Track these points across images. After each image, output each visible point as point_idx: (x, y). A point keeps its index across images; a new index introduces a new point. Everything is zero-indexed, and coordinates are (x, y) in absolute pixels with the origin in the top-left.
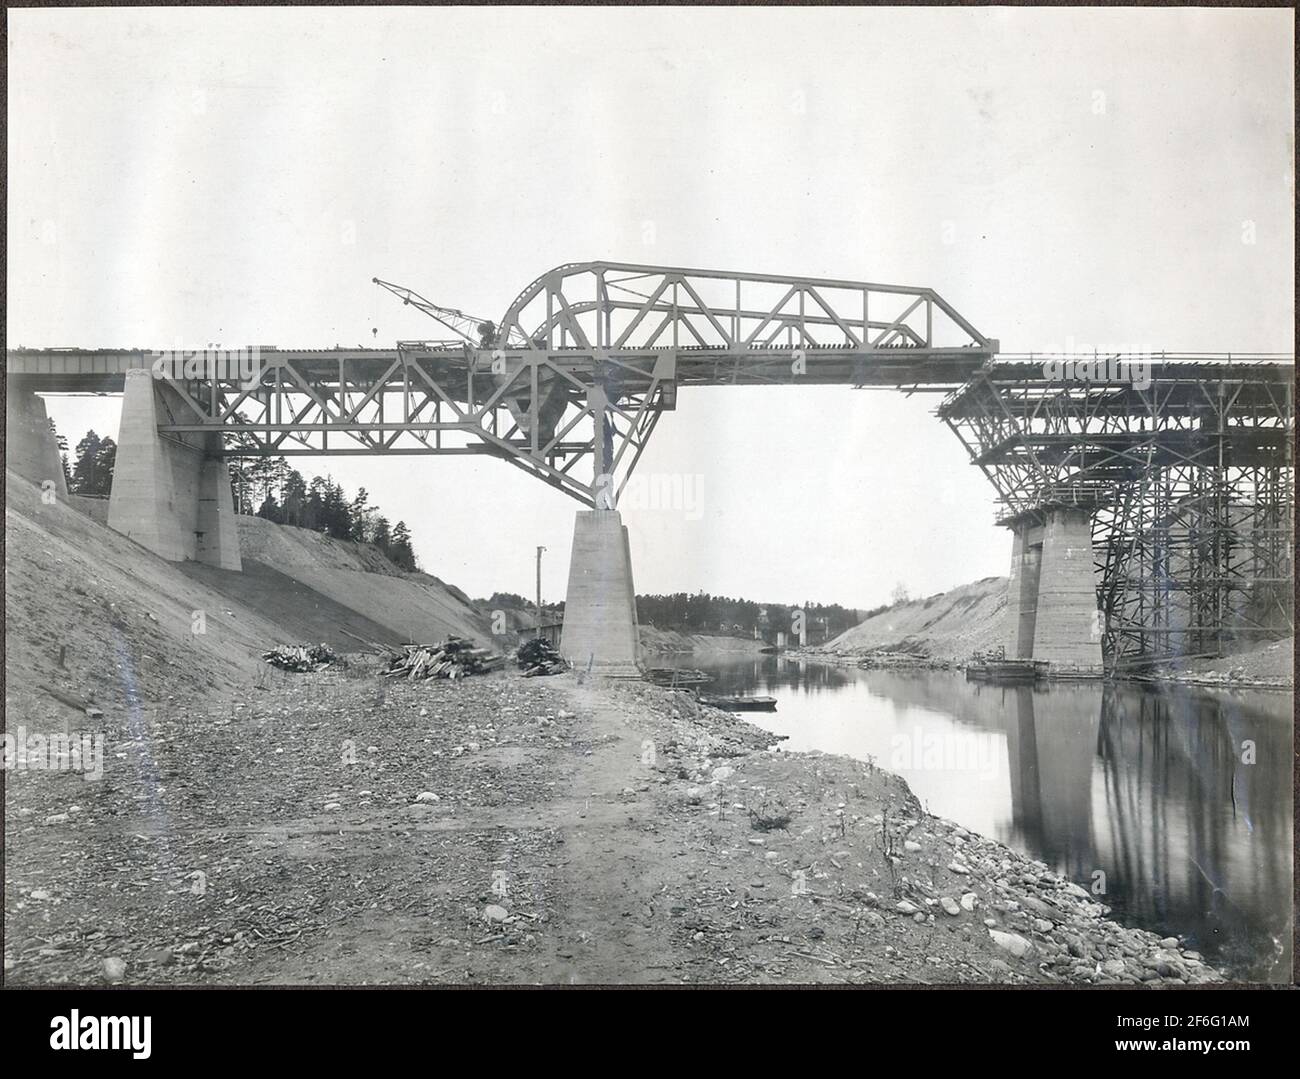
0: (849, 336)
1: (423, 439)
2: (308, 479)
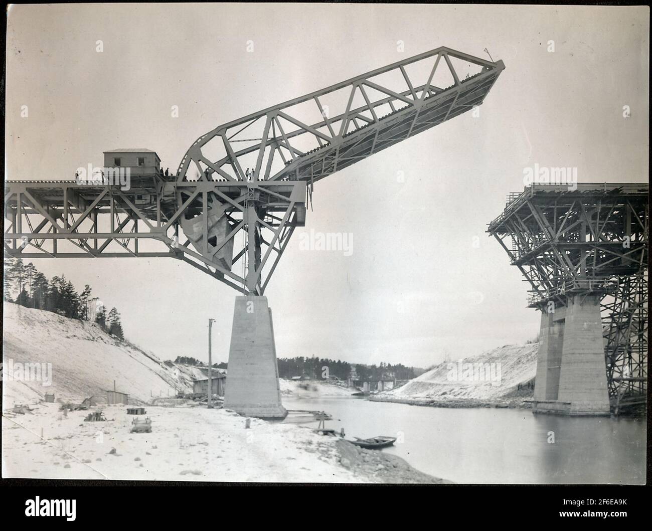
1: (125, 245)
2: (49, 277)
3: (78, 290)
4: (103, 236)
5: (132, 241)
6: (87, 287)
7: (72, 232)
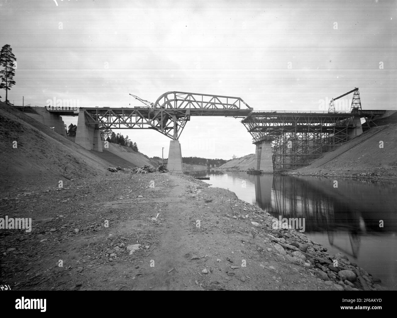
0: (224, 107)
1: (139, 126)
2: (116, 133)
3: (125, 137)
4: (133, 123)
5: (141, 125)
6: (127, 136)
7: (124, 122)
